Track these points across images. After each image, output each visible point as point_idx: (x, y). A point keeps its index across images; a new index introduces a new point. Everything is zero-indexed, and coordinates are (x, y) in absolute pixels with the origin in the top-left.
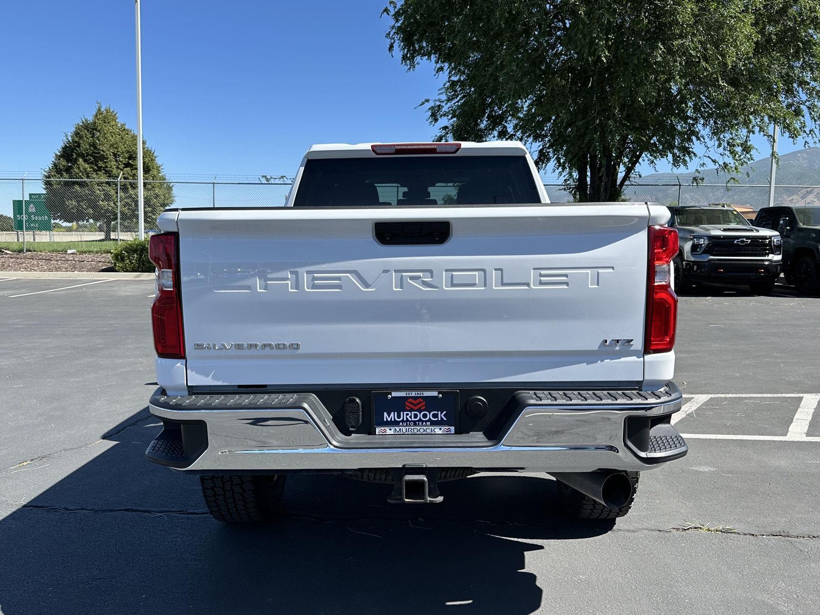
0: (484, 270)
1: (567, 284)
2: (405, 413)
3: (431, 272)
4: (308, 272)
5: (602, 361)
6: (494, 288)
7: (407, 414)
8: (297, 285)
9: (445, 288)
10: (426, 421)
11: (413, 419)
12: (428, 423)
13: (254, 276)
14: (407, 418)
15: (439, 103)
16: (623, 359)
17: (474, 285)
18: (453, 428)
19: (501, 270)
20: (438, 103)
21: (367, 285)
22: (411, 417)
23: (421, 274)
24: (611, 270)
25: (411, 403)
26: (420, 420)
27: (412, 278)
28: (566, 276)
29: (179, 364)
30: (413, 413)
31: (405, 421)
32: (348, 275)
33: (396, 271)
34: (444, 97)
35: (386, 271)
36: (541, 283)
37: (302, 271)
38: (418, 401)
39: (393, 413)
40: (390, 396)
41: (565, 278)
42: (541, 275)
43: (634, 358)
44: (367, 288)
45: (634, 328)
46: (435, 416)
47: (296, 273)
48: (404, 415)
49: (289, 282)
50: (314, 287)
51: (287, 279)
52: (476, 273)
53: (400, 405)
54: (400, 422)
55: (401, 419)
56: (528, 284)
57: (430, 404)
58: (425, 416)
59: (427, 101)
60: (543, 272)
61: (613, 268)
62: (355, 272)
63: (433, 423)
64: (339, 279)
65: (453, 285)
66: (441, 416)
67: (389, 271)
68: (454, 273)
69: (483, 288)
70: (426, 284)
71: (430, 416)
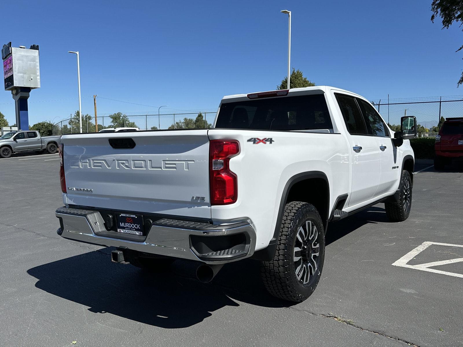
0: (145, 161)
1: (175, 168)
3: (127, 160)
4: (93, 160)
5: (194, 207)
6: (149, 169)
7: (127, 224)
8: (90, 166)
9: (133, 169)
11: (129, 227)
12: (134, 229)
16: (202, 207)
17: (142, 167)
18: (142, 233)
19: (151, 161)
21: (109, 167)
25: (128, 219)
26: (132, 228)
27: (123, 163)
28: (175, 164)
29: (65, 195)
30: (129, 224)
31: (127, 228)
32: (103, 161)
33: (117, 160)
35: (114, 160)
36: (166, 168)
37: (91, 159)
38: (130, 218)
39: (123, 223)
40: (120, 215)
42: (166, 164)
43: (207, 207)
45: (205, 192)
46: (136, 226)
49: (88, 164)
50: (94, 166)
52: (143, 162)
53: (125, 220)
55: (126, 226)
56: (161, 168)
57: (134, 221)
58: (133, 226)
60: (166, 162)
61: (194, 161)
62: (105, 160)
63: (136, 230)
64: (100, 163)
65: (135, 167)
66: (138, 226)
67: (115, 160)
68: (135, 162)
69: (145, 169)
70: (127, 166)
71: (134, 226)
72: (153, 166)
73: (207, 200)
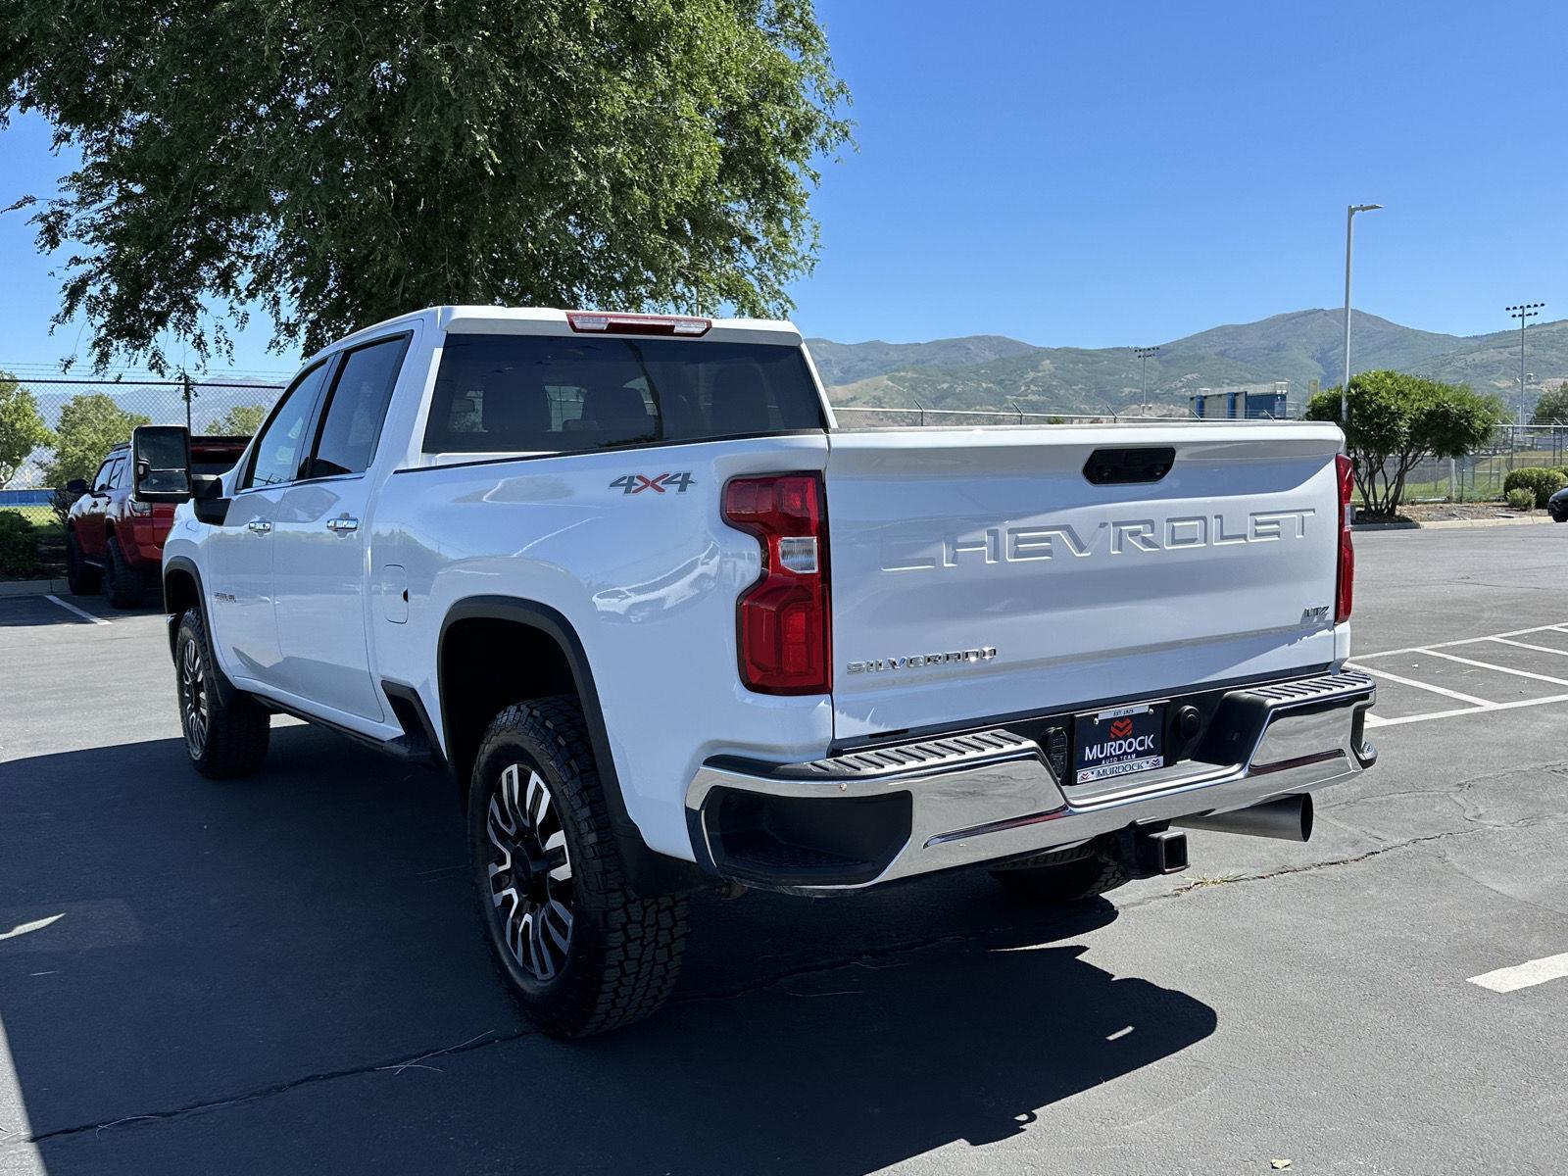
0: (1204, 518)
1: (1278, 534)
2: (1109, 744)
3: (1151, 522)
4: (1011, 531)
5: (1301, 639)
6: (1214, 544)
7: (1112, 746)
8: (996, 555)
9: (1166, 547)
10: (1131, 754)
11: (1118, 753)
12: (1134, 756)
13: (939, 541)
14: (1111, 752)
15: (61, 208)
16: (1318, 634)
17: (1193, 541)
18: (1161, 758)
19: (1220, 517)
20: (58, 208)
21: (1081, 548)
22: (1115, 750)
23: (1140, 527)
24: (1312, 514)
25: (1117, 727)
26: (1125, 753)
27: (1133, 534)
28: (1277, 523)
29: (822, 703)
30: (1118, 742)
31: (1109, 757)
32: (1059, 532)
33: (1115, 524)
34: (72, 196)
35: (1103, 525)
36: (1257, 535)
37: (1003, 528)
38: (1126, 722)
39: (1095, 747)
40: (1096, 719)
41: (1276, 526)
42: (1257, 523)
43: (1326, 632)
44: (1081, 552)
46: (1142, 743)
47: (994, 533)
49: (985, 548)
50: (1018, 554)
51: (982, 544)
52: (1197, 523)
53: (1105, 732)
54: (1102, 759)
56: (1244, 537)
57: (1137, 725)
58: (1130, 745)
59: (31, 200)
60: (1260, 518)
61: (1314, 510)
62: (1067, 528)
63: (1139, 754)
64: (1048, 539)
65: (1175, 542)
66: (1148, 742)
67: (1107, 524)
68: (1175, 524)
69: (1204, 545)
70: (1146, 542)
71: (1136, 745)
72: (1225, 534)
73: (1330, 615)
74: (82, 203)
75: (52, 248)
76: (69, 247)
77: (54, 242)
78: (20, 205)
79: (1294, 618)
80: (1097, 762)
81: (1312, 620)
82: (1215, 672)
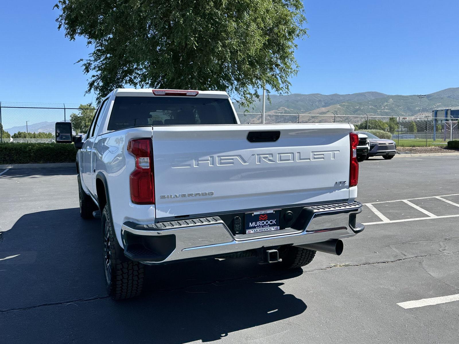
0: (293, 153)
1: (323, 158)
2: (259, 222)
3: (272, 154)
4: (218, 157)
5: (335, 191)
6: (297, 161)
7: (260, 223)
8: (213, 163)
9: (278, 162)
10: (267, 225)
11: (262, 225)
12: (268, 226)
13: (192, 159)
14: (259, 224)
15: (90, 62)
16: (342, 190)
17: (289, 160)
18: (279, 227)
19: (300, 153)
20: (89, 62)
21: (245, 162)
22: (261, 224)
23: (268, 156)
24: (338, 152)
25: (261, 217)
26: (265, 225)
27: (264, 158)
28: (323, 155)
29: (152, 207)
30: (262, 222)
31: (259, 226)
32: (237, 157)
33: (258, 155)
34: (92, 58)
35: (253, 155)
36: (315, 158)
37: (215, 156)
38: (265, 216)
39: (253, 223)
40: (253, 214)
41: (323, 156)
42: (314, 155)
43: (346, 189)
44: (245, 163)
45: (346, 177)
46: (271, 222)
47: (212, 157)
48: (258, 223)
49: (209, 162)
50: (221, 163)
51: (208, 160)
52: (290, 154)
53: (257, 218)
54: (256, 226)
55: (257, 225)
56: (309, 159)
57: (269, 217)
58: (267, 223)
59: (82, 60)
60: (315, 153)
61: (339, 151)
62: (240, 156)
63: (270, 226)
64: (232, 159)
65: (281, 160)
66: (274, 222)
67: (254, 155)
68: (281, 155)
69: (293, 161)
70: (270, 160)
71: (269, 222)
72: (301, 158)
73: (347, 183)
74: (96, 60)
75: (87, 73)
76: (92, 72)
77: (88, 71)
78: (79, 61)
79: (332, 185)
80: (254, 227)
81: (339, 185)
82: (300, 201)
